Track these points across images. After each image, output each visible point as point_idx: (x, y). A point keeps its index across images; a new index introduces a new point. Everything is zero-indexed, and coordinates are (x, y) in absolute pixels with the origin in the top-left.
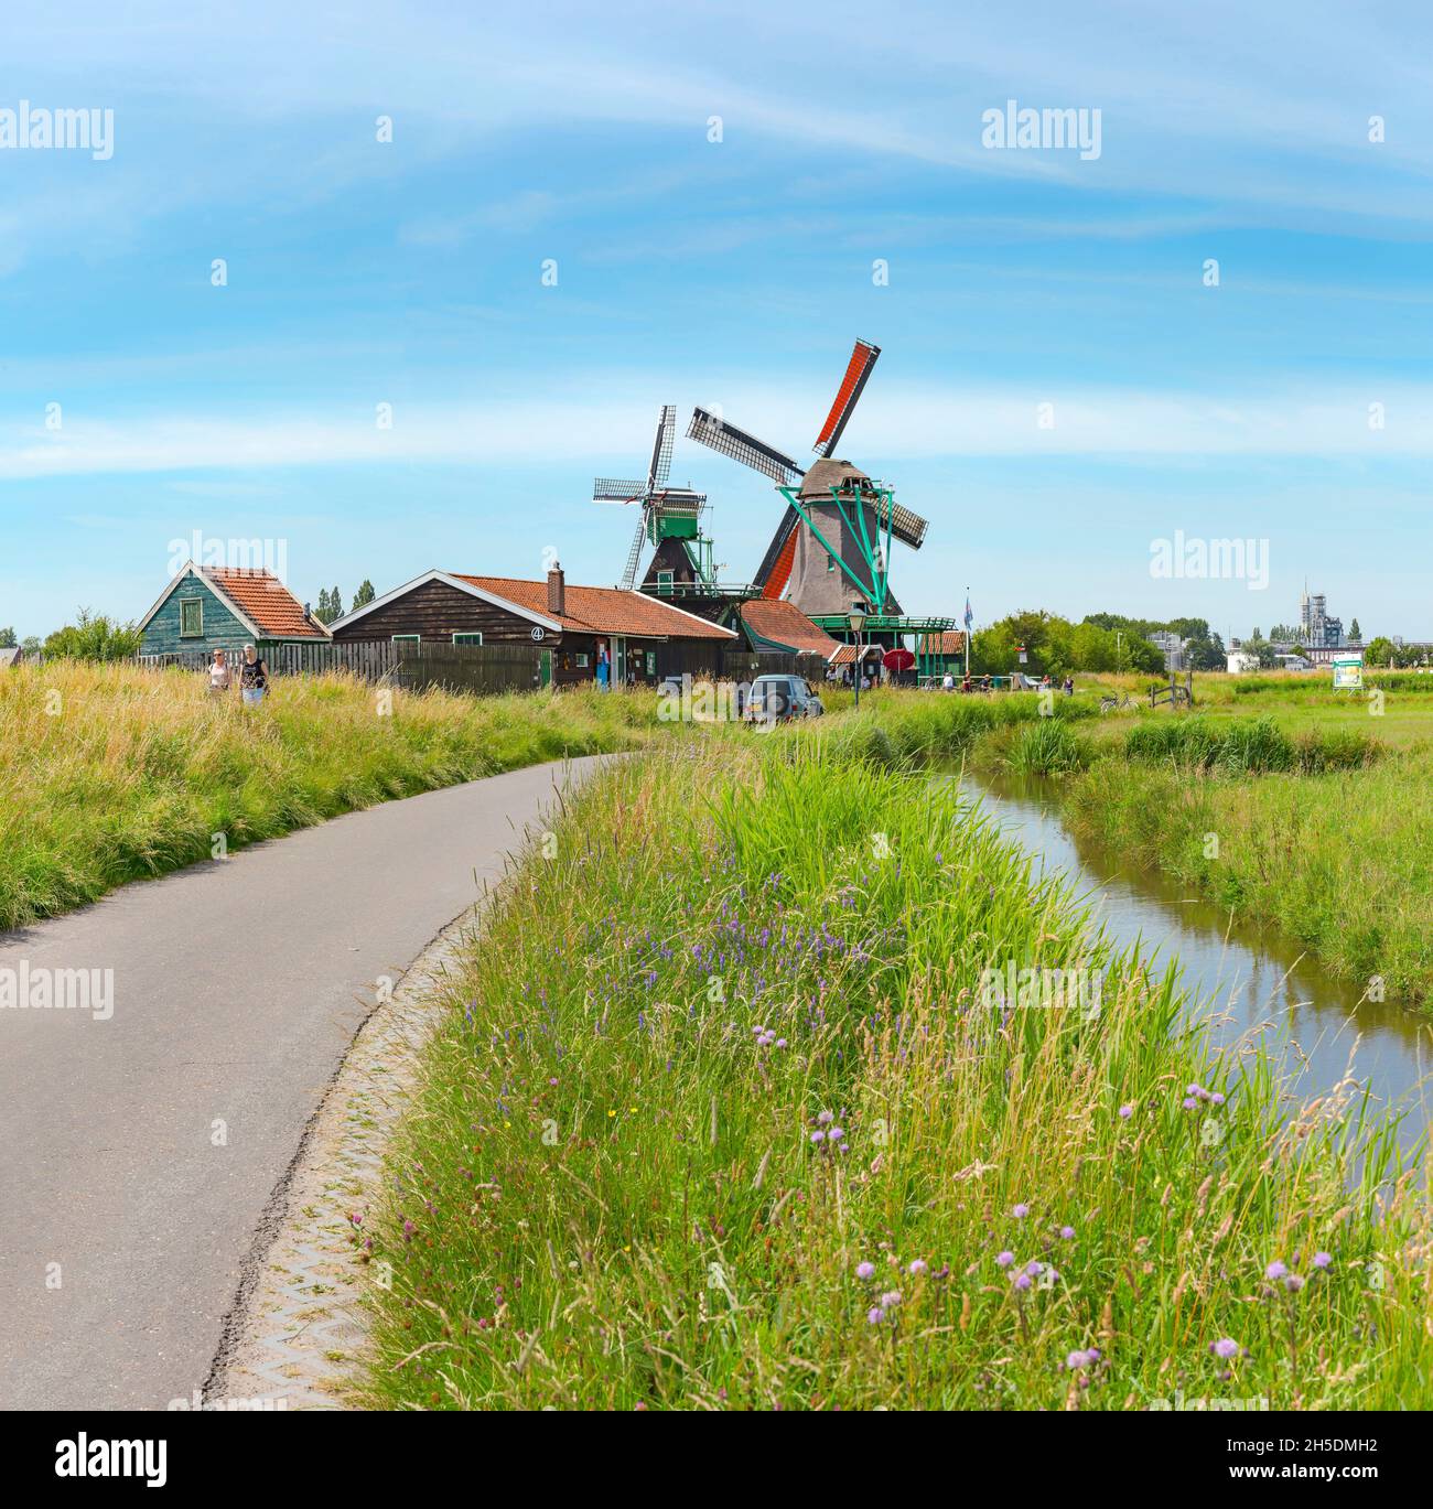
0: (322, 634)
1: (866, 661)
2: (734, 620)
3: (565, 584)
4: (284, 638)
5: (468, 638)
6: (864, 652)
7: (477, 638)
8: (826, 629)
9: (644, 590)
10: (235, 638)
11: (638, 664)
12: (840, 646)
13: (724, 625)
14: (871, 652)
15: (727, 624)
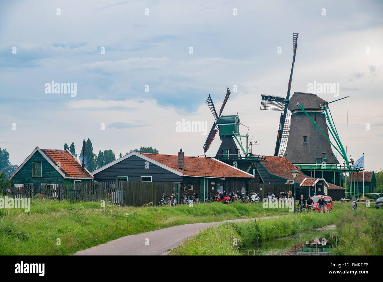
0: (89, 176)
1: (317, 186)
2: (254, 170)
3: (185, 156)
4: (75, 178)
5: (146, 178)
6: (316, 182)
7: (150, 178)
8: (302, 170)
9: (217, 157)
10: (56, 178)
11: (213, 188)
12: (305, 179)
13: (249, 173)
14: (319, 182)
15: (251, 172)
